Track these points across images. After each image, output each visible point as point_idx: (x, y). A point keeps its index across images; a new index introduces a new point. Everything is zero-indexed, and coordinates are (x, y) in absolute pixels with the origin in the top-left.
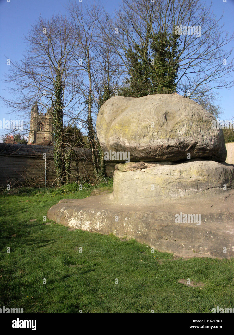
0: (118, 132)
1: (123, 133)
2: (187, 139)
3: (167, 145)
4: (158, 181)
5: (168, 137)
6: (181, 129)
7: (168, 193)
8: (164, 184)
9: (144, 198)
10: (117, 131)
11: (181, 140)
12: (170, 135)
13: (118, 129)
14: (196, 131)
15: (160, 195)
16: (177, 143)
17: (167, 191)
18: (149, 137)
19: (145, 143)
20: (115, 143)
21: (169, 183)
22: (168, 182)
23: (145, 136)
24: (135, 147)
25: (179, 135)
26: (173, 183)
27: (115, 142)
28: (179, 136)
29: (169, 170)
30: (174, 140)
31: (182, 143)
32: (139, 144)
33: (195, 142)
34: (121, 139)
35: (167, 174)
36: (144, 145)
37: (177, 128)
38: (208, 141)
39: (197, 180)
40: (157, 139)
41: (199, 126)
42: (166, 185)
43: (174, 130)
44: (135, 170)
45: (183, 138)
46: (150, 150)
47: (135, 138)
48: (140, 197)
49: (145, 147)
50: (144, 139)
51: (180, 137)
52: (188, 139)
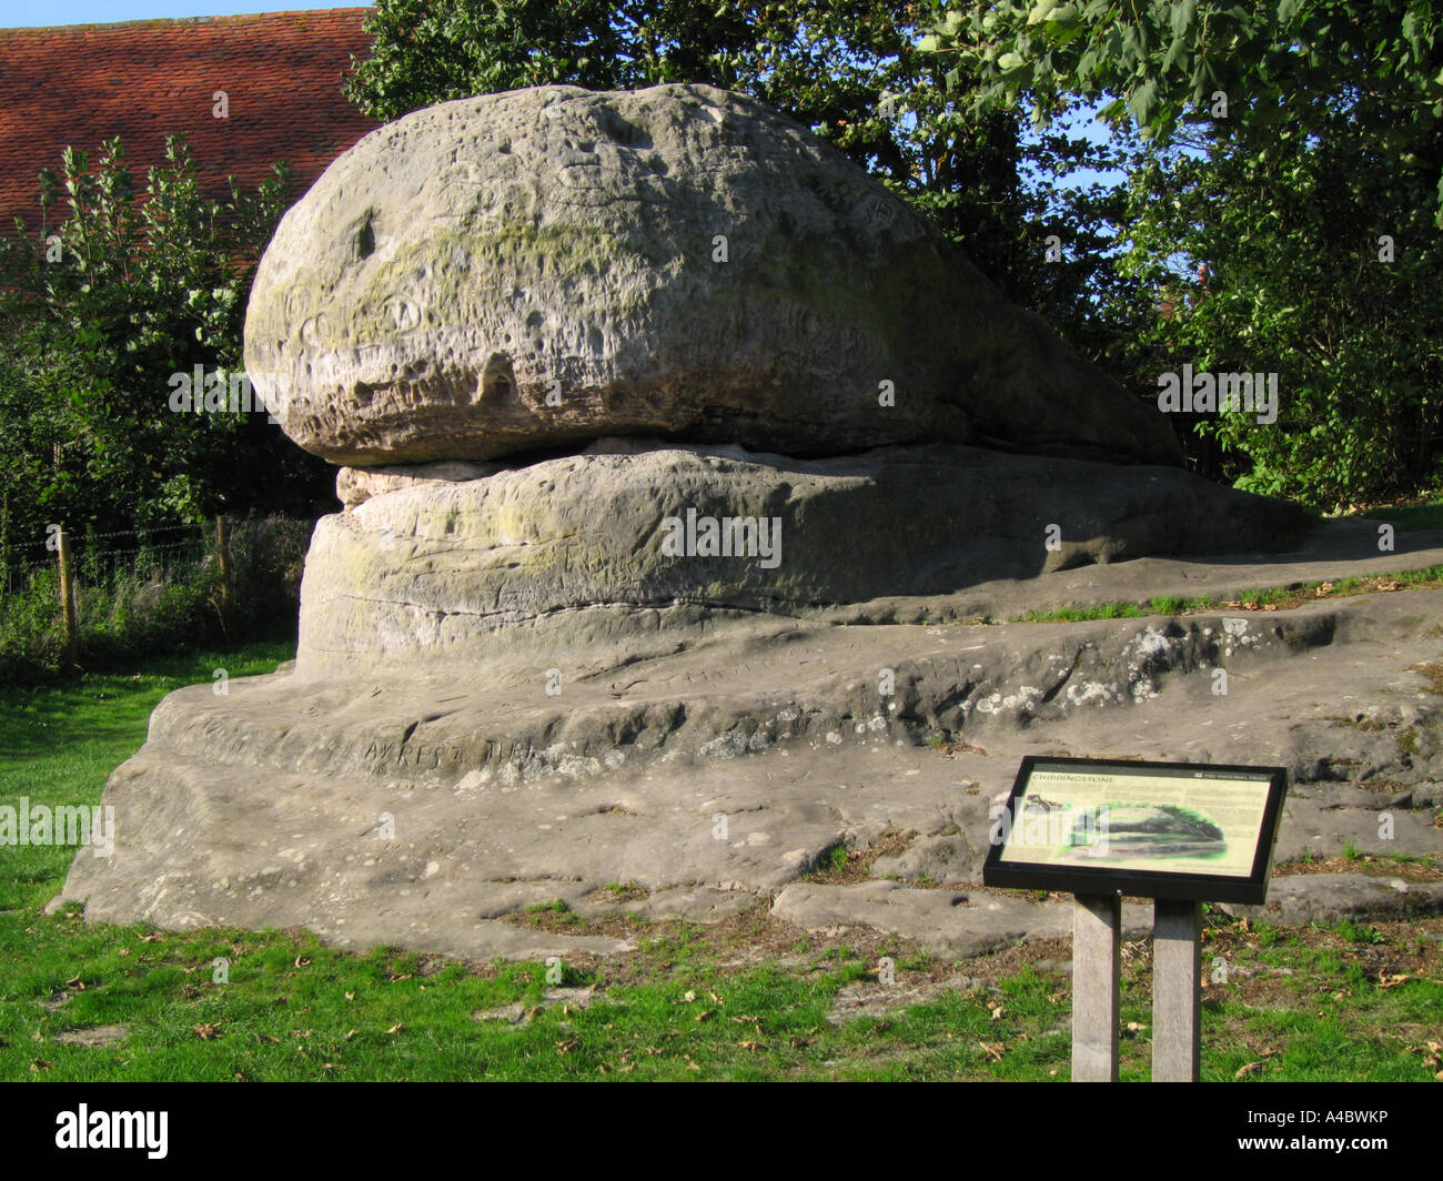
2: (447, 342)
5: (351, 338)
6: (407, 294)
11: (413, 348)
12: (358, 328)
14: (489, 297)
16: (395, 368)
17: (372, 617)
18: (290, 347)
22: (379, 569)
23: (280, 343)
25: (404, 325)
28: (404, 333)
30: (379, 352)
31: (421, 365)
37: (391, 288)
38: (573, 342)
39: (507, 563)
40: (321, 356)
41: (506, 267)
42: (373, 586)
43: (378, 304)
45: (424, 339)
51: (406, 338)
52: (451, 344)
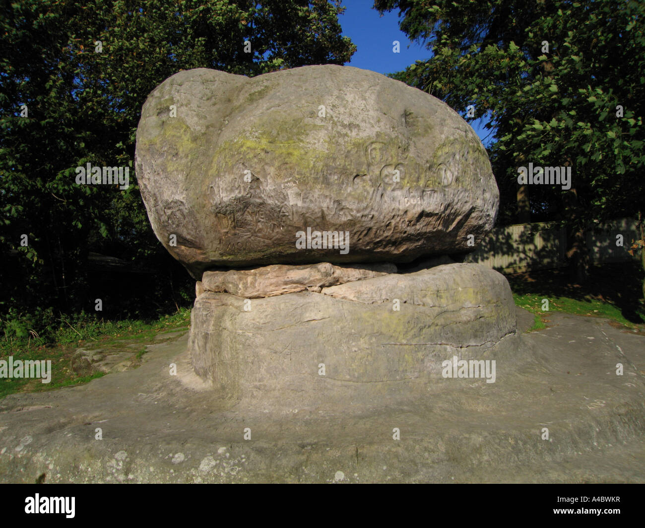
0: (256, 160)
1: (277, 164)
3: (419, 210)
4: (388, 326)
5: (422, 183)
6: (448, 164)
7: (422, 360)
8: (407, 332)
9: (351, 383)
10: (251, 155)
11: (448, 196)
13: (255, 149)
15: (401, 369)
16: (441, 205)
17: (420, 355)
18: (371, 180)
19: (357, 199)
20: (239, 200)
21: (421, 329)
22: (419, 325)
23: (357, 176)
24: (323, 212)
25: (445, 182)
26: (432, 329)
27: (236, 194)
28: (445, 186)
29: (408, 290)
30: (435, 195)
31: (448, 206)
32: (338, 202)
33: (471, 207)
34: (269, 186)
35: (405, 300)
36: (354, 207)
37: (441, 160)
40: (393, 190)
42: (415, 336)
43: (435, 166)
44: (299, 289)
45: (452, 191)
46: (371, 224)
47: (326, 182)
48: (339, 383)
49: (358, 211)
50: (356, 187)
51: (446, 189)
52: (460, 197)
